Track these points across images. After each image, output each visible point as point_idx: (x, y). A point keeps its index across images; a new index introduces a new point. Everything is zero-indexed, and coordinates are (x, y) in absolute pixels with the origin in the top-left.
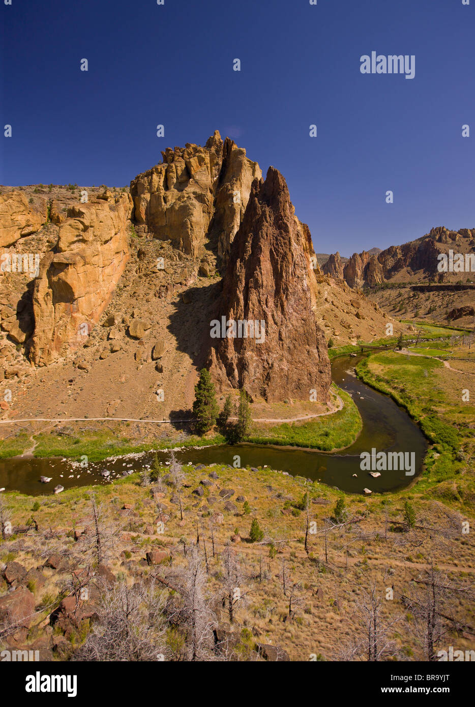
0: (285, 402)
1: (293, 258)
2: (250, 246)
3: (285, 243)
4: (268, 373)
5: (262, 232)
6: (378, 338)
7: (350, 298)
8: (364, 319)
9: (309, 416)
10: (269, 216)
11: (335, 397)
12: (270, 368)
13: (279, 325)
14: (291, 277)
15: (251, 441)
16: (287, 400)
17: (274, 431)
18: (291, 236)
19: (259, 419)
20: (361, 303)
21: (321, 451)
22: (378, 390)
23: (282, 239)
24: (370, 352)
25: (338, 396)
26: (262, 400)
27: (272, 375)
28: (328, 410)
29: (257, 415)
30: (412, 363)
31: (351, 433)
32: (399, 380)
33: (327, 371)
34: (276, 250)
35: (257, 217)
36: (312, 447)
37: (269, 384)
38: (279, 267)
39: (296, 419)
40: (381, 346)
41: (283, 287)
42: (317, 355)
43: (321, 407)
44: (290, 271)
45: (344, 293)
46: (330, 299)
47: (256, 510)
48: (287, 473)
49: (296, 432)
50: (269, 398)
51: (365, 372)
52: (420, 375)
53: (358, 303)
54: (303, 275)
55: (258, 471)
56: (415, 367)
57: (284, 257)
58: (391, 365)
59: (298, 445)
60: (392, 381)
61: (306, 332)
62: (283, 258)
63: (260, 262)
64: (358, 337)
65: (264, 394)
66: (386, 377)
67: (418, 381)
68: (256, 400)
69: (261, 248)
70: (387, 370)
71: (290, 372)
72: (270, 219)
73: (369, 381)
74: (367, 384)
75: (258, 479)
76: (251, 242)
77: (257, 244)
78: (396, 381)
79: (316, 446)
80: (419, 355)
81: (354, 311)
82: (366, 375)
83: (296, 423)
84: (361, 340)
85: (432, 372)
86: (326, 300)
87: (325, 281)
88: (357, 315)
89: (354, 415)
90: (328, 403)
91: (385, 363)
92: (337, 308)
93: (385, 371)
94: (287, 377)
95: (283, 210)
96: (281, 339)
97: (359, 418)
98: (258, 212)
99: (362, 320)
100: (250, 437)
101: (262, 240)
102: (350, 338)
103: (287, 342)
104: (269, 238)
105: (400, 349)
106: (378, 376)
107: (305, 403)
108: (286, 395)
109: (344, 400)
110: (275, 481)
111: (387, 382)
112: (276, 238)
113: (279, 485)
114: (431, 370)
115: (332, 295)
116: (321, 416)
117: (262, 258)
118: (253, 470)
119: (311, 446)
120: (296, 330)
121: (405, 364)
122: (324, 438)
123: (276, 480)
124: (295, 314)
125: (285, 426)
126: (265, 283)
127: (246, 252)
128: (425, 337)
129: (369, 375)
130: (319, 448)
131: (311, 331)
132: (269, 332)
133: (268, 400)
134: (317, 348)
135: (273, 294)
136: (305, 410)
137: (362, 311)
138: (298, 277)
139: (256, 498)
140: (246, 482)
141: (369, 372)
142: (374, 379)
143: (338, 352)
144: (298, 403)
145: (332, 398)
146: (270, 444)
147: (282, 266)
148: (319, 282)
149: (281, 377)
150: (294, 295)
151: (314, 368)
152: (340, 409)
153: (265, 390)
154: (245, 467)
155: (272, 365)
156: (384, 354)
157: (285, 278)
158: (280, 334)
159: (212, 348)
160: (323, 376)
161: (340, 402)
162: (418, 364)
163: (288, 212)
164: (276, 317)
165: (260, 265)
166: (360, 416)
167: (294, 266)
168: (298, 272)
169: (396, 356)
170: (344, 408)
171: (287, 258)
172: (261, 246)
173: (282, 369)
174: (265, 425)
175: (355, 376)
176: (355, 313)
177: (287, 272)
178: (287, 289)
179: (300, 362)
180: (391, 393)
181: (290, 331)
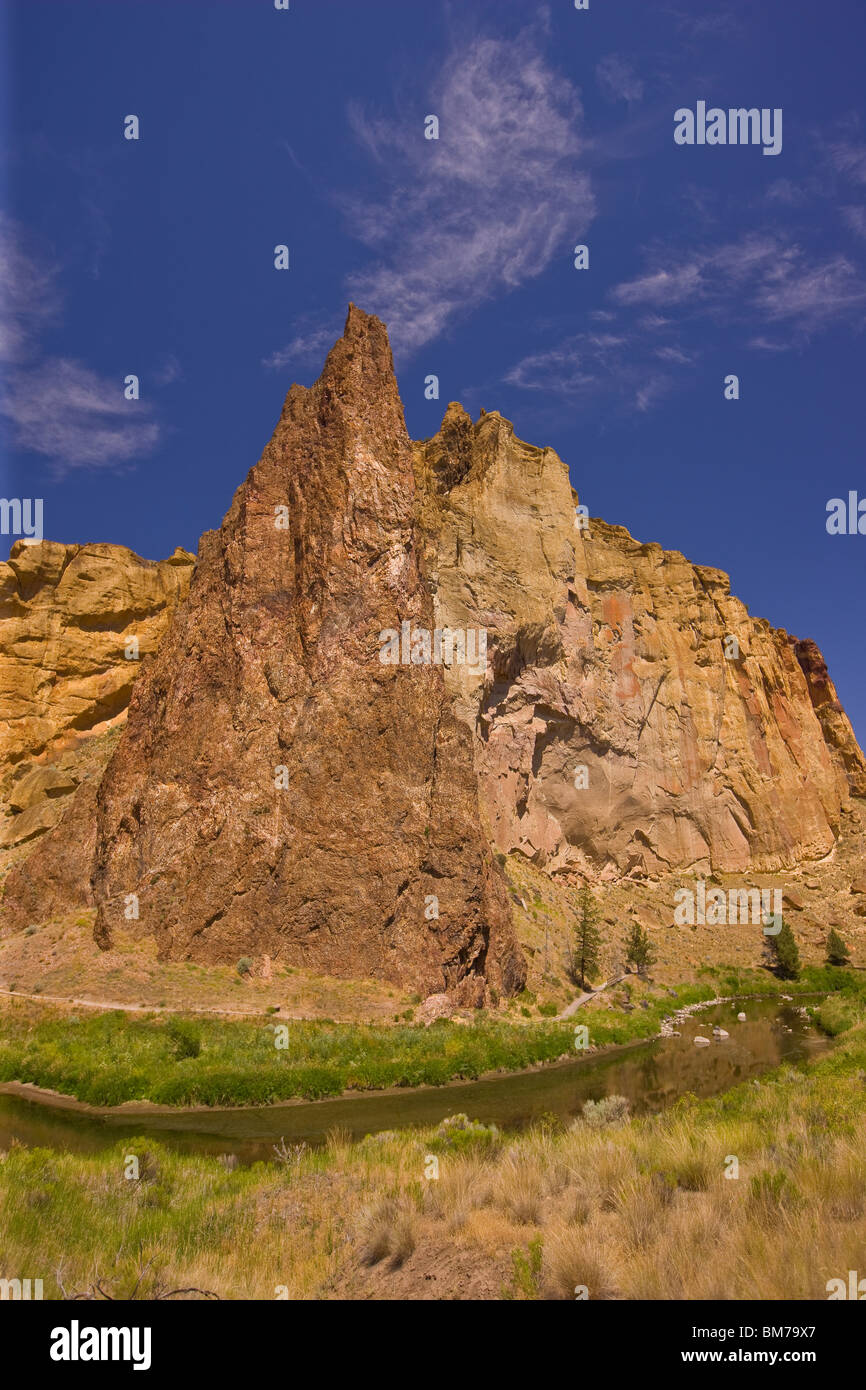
1: (348, 492)
3: (330, 458)
13: (283, 694)
14: (337, 549)
33: (458, 869)
41: (308, 581)
44: (336, 528)
54: (389, 543)
57: (320, 488)
61: (385, 721)
96: (281, 741)
103: (305, 753)
120: (346, 715)
124: (347, 662)
138: (370, 549)
151: (403, 855)
164: (275, 673)
177: (326, 534)
178: (323, 584)
179: (339, 823)
181: (323, 718)
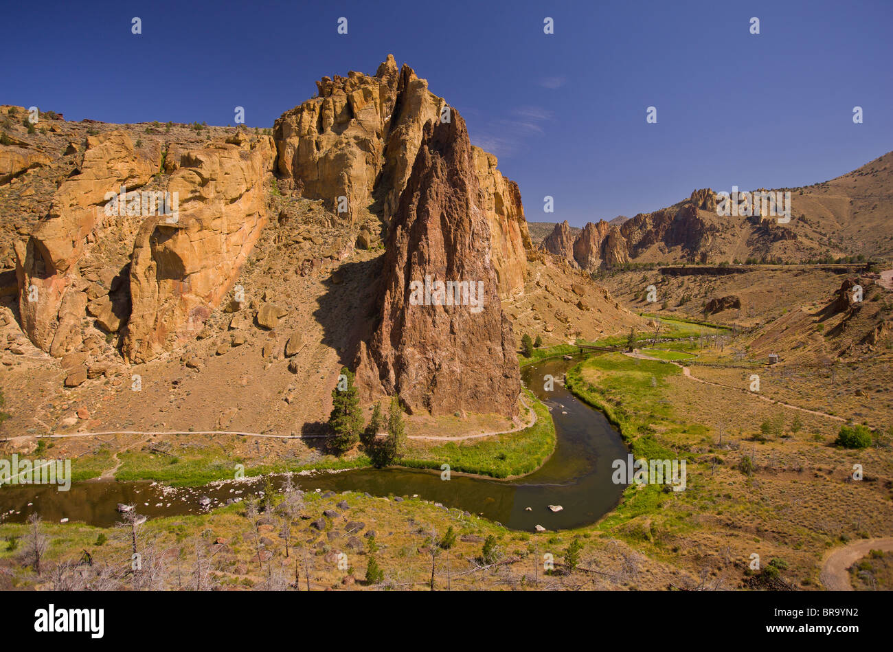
0: (455, 415)
1: (470, 225)
2: (415, 208)
3: (461, 206)
4: (434, 377)
5: (430, 191)
6: (605, 335)
7: (571, 282)
8: (588, 310)
9: (486, 434)
10: (441, 169)
11: (527, 411)
12: (437, 370)
13: (451, 313)
14: (467, 251)
15: (403, 464)
16: (458, 412)
17: (436, 452)
18: (470, 196)
19: (417, 435)
20: (586, 289)
21: (494, 479)
22: (588, 403)
23: (457, 200)
24: (589, 354)
25: (531, 411)
26: (425, 411)
27: (439, 379)
28: (512, 426)
29: (415, 430)
30: (640, 369)
31: (536, 456)
32: (617, 391)
33: (514, 375)
34: (449, 215)
35: (426, 171)
36: (482, 473)
37: (435, 391)
38: (452, 236)
39: (466, 437)
40: (609, 347)
41: (457, 264)
42: (501, 355)
43: (504, 422)
44: (467, 243)
45: (563, 276)
46: (542, 283)
47: (385, 547)
48: (441, 505)
49: (464, 453)
50: (433, 409)
51: (576, 380)
52: (646, 384)
53: (581, 289)
54: (485, 248)
55: (404, 500)
56: (645, 374)
57: (459, 223)
58: (612, 371)
59: (463, 471)
60: (608, 391)
61: (487, 323)
62: (458, 225)
63: (426, 230)
64: (578, 334)
65: (427, 404)
66: (601, 387)
67: (641, 392)
68: (417, 411)
69: (428, 212)
70: (606, 377)
71: (463, 376)
72: (442, 174)
73: (579, 392)
74: (576, 395)
75: (400, 511)
76: (416, 203)
77: (424, 207)
78: (613, 391)
79: (487, 472)
80: (654, 359)
81: (575, 298)
82: (577, 383)
83: (466, 443)
84: (581, 338)
85: (664, 381)
86: (538, 283)
87: (539, 259)
88: (579, 305)
89: (547, 435)
90: (515, 418)
91: (605, 368)
92: (552, 294)
93: (602, 378)
94: (460, 382)
95: (460, 162)
96: (452, 332)
97: (552, 437)
98: (427, 163)
99: (585, 312)
100: (403, 459)
101: (430, 201)
102: (566, 336)
103: (461, 336)
104: (439, 198)
105: (631, 350)
106: (591, 385)
107: (483, 416)
108: (457, 406)
109: (538, 414)
110: (421, 514)
111: (602, 393)
112: (450, 199)
113: (424, 518)
114: (664, 378)
115: (547, 277)
116: (501, 434)
117: (429, 225)
118: (396, 500)
119: (481, 471)
120: (474, 321)
121: (632, 370)
122: (499, 462)
123: (423, 512)
125: (450, 446)
126: (432, 258)
127: (409, 216)
128: (670, 335)
129: (581, 383)
130: (490, 475)
131: (494, 322)
132: (437, 322)
133: (432, 412)
134: (503, 345)
135: (444, 273)
136: (482, 425)
137: (586, 300)
138: (478, 251)
139: (390, 533)
140: (383, 514)
141: (580, 379)
142: (585, 389)
143: (547, 354)
144: (474, 416)
145: (523, 411)
146: (429, 468)
147: (456, 236)
148: (530, 260)
149: (452, 382)
150: (472, 275)
151: (498, 372)
152: (530, 425)
153: (429, 399)
154: (387, 496)
155: (440, 365)
156: (608, 356)
157: (460, 251)
158: (452, 326)
159: (362, 343)
160: (510, 381)
161: (532, 418)
162: (648, 371)
163: (466, 164)
165: (426, 234)
166: (555, 436)
167: (473, 236)
168: (477, 244)
169: (622, 359)
170: (535, 425)
171: (463, 226)
172: (428, 209)
173: (453, 372)
174: (425, 444)
175: (563, 384)
176: (577, 302)
177: (463, 244)
178: (463, 267)
179: (477, 362)
180: (603, 407)
181: (465, 322)
